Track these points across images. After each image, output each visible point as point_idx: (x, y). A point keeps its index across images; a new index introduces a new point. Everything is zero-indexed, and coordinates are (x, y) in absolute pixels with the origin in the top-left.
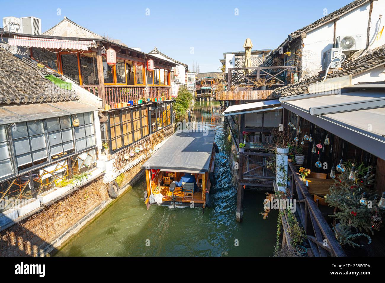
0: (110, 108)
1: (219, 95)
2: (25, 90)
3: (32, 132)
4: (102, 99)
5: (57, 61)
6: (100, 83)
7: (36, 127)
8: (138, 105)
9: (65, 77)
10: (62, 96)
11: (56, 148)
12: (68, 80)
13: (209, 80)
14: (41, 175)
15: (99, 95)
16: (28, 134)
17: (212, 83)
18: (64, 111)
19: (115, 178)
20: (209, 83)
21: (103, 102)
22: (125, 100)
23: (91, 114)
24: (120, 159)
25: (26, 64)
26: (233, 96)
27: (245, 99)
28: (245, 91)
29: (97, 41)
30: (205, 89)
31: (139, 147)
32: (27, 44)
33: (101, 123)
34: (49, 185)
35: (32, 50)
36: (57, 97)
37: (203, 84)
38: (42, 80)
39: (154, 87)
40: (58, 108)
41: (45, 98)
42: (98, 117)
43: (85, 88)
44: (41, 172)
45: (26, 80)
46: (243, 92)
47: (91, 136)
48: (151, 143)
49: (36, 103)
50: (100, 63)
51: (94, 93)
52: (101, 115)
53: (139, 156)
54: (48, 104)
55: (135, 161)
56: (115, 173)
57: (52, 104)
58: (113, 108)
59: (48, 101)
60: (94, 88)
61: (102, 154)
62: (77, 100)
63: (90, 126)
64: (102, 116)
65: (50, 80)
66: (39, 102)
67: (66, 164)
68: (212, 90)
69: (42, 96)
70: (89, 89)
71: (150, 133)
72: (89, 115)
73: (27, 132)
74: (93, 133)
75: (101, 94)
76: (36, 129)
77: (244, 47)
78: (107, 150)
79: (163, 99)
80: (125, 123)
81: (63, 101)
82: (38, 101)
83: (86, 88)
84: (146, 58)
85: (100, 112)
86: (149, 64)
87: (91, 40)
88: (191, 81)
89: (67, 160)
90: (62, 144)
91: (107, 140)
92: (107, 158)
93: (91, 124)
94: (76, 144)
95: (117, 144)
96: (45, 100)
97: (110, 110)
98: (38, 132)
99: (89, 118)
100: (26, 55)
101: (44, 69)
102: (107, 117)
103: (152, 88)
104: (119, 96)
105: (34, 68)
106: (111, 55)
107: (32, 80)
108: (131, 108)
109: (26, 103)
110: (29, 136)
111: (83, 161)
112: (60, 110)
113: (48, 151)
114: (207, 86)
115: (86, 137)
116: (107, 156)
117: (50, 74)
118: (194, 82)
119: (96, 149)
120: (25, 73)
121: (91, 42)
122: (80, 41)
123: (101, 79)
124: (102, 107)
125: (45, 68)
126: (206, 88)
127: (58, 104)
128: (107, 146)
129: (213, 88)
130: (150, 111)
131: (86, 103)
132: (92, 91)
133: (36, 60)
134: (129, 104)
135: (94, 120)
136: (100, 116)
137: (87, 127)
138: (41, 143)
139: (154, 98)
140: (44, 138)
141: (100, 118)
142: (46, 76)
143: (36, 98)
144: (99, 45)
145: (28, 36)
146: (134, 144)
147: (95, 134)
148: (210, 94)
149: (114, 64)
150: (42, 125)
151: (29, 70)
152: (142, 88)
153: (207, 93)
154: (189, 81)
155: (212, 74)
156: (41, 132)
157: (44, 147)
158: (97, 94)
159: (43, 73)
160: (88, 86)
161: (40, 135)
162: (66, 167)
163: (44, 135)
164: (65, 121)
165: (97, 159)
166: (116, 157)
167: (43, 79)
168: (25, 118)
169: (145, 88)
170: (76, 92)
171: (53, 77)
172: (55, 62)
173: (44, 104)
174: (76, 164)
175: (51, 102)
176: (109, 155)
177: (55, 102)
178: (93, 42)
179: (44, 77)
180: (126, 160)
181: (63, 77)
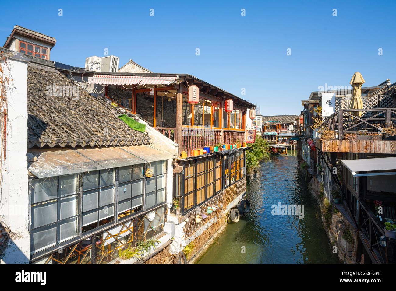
0: (186, 157)
1: (328, 144)
2: (100, 131)
3: (102, 182)
4: (179, 144)
5: (131, 100)
6: (177, 125)
7: (107, 177)
8: (214, 153)
9: (138, 118)
10: (135, 139)
11: (124, 204)
12: (141, 121)
13: (274, 125)
14: (105, 239)
15: (175, 139)
16: (98, 186)
17: (278, 128)
18: (139, 158)
19: (183, 248)
20: (274, 127)
21: (179, 148)
22: (201, 146)
23: (164, 162)
24: (191, 223)
25: (100, 103)
26: (349, 147)
27: (368, 152)
28: (368, 141)
29: (181, 76)
30: (269, 135)
31: (211, 206)
32: (106, 81)
33: (175, 174)
34: (110, 253)
35: (108, 88)
36: (130, 140)
37: (266, 129)
38: (115, 120)
39: (229, 132)
40: (132, 154)
41: (118, 142)
42: (172, 166)
43: (159, 130)
44: (105, 235)
45: (100, 120)
46: (365, 142)
47: (162, 189)
48: (224, 201)
49: (110, 146)
50: (180, 101)
51: (170, 137)
52: (176, 164)
53: (211, 219)
54: (120, 149)
55: (206, 225)
56: (184, 241)
57: (124, 148)
58: (189, 156)
59: (121, 145)
60: (170, 130)
61: (172, 215)
62: (149, 144)
63: (161, 177)
64: (176, 166)
65: (123, 120)
66: (111, 146)
67: (132, 226)
68: (277, 136)
69: (117, 139)
70: (164, 132)
71: (222, 189)
72: (162, 163)
73: (98, 182)
74: (164, 186)
75: (178, 138)
76: (107, 178)
77: (352, 83)
78: (178, 209)
79: (238, 147)
80: (199, 174)
81: (136, 145)
82: (111, 144)
83: (161, 131)
84: (225, 97)
85: (176, 160)
86: (228, 104)
87: (174, 75)
88: (256, 125)
89: (134, 221)
90: (131, 199)
91: (179, 195)
92: (177, 220)
93: (162, 175)
94: (145, 200)
95: (189, 201)
96: (118, 144)
97: (187, 159)
98: (109, 184)
99: (161, 166)
100: (102, 93)
101: (117, 108)
102: (183, 167)
103: (227, 132)
104: (195, 141)
105: (107, 107)
106: (194, 92)
107: (106, 120)
108: (207, 156)
109: (99, 146)
110: (99, 187)
111: (150, 222)
112: (134, 156)
113: (116, 208)
114: (271, 132)
115: (156, 191)
116: (177, 218)
117: (123, 114)
118: (260, 126)
119: (166, 207)
120: (99, 112)
121: (174, 78)
122: (162, 77)
123: (179, 120)
124: (177, 154)
125: (119, 107)
126: (270, 133)
127: (130, 149)
128: (177, 204)
129: (278, 134)
130: (224, 160)
131: (160, 149)
132: (167, 135)
133: (110, 98)
134: (205, 151)
135: (166, 169)
136: (174, 165)
137: (159, 178)
138: (110, 197)
139: (230, 145)
140: (113, 190)
141: (174, 167)
142: (119, 116)
143: (110, 140)
144: (183, 81)
145: (107, 74)
146: (206, 203)
147: (166, 188)
148: (275, 140)
149: (196, 102)
150: (114, 174)
151: (103, 109)
152: (218, 132)
153: (271, 140)
154: (253, 125)
155: (277, 117)
156: (111, 183)
157: (112, 201)
158: (172, 139)
159: (116, 112)
160: (163, 128)
161: (111, 186)
162: (132, 230)
163: (115, 187)
164: (136, 170)
165: (165, 220)
166: (187, 220)
167: (117, 119)
168: (100, 165)
169: (221, 132)
170: (149, 135)
171: (126, 117)
172: (129, 100)
173: (117, 148)
174: (143, 227)
175: (124, 145)
176: (180, 216)
177: (127, 146)
178: (176, 78)
179: (117, 117)
180: (197, 223)
181: (136, 117)
